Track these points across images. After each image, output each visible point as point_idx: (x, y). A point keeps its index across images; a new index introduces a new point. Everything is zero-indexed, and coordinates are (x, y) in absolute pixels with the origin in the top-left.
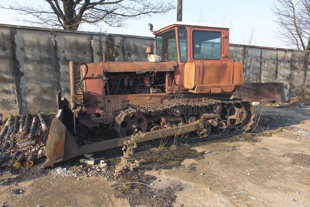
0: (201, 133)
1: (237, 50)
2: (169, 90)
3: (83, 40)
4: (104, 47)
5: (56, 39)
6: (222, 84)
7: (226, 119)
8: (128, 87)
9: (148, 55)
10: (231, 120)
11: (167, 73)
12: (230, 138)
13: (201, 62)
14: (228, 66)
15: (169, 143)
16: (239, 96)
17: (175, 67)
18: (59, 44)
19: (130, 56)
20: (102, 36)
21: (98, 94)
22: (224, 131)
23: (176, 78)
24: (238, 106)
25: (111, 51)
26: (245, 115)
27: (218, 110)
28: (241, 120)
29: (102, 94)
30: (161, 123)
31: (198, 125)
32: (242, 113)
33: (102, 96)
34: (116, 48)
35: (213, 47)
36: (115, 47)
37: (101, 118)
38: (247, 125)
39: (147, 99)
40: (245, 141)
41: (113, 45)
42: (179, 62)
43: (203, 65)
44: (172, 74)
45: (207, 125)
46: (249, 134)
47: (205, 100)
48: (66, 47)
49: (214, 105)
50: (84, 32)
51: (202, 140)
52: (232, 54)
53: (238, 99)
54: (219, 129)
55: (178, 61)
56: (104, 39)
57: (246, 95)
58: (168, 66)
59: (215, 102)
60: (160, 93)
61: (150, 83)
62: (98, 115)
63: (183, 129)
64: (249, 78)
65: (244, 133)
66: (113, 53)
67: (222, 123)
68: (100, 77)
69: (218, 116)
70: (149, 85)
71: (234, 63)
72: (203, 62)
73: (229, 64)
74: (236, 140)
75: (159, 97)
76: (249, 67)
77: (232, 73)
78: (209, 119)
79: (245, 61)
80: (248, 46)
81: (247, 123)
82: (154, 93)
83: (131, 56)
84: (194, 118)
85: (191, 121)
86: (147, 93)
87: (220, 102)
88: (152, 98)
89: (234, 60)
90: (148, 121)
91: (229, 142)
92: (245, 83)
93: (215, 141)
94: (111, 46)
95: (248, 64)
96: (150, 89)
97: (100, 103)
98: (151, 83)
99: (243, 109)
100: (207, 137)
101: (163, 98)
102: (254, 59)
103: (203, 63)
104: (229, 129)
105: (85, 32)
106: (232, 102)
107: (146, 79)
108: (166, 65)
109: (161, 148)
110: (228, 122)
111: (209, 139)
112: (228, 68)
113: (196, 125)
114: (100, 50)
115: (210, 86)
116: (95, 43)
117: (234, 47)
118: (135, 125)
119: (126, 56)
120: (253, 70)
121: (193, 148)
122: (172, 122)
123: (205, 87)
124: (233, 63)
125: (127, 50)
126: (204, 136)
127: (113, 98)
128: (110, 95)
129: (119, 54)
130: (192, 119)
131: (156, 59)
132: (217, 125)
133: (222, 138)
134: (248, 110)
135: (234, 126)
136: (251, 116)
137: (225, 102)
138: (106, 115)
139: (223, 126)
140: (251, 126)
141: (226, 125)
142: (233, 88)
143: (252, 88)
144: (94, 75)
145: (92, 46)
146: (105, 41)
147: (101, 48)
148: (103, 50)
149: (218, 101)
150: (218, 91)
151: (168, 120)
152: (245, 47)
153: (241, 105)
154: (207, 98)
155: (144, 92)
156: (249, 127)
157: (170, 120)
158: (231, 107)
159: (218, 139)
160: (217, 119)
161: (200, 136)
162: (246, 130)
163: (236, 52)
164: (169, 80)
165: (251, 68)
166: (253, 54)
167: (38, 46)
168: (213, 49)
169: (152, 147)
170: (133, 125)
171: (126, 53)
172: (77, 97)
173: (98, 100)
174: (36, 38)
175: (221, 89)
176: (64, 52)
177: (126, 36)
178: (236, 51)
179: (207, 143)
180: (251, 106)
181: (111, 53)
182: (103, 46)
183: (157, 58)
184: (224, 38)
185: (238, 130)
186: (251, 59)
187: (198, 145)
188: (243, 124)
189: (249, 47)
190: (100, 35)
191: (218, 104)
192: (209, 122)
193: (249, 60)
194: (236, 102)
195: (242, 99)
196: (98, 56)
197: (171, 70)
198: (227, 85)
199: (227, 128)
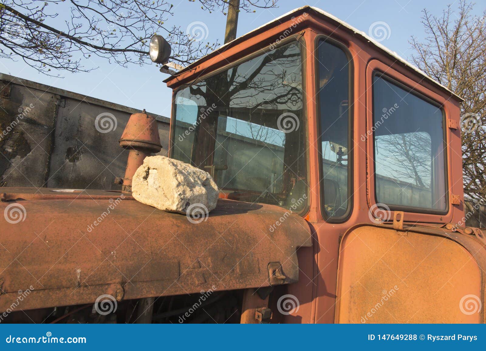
9: (133, 155)
11: (250, 299)
17: (301, 251)
19: (73, 160)
34: (23, 125)
41: (12, 114)
58: (268, 246)
83: (78, 159)
108: (248, 239)
119: (60, 156)
125: (67, 139)
129: (33, 146)
131: (189, 194)
171: (62, 146)
177: (70, 96)
183: (191, 186)
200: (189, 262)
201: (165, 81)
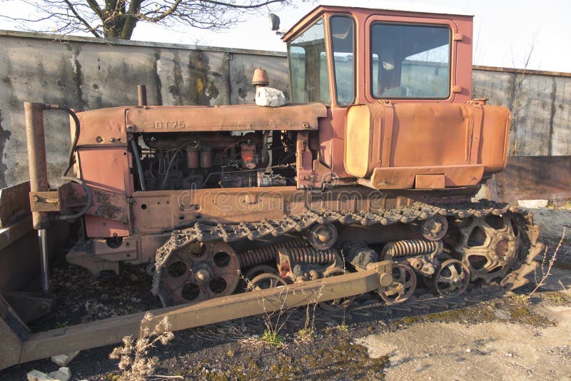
0: (387, 294)
1: (495, 81)
2: (305, 179)
3: (138, 61)
4: (186, 76)
5: (80, 58)
6: (448, 164)
7: (459, 256)
8: (199, 169)
10: (471, 258)
12: (469, 308)
13: (390, 105)
14: (467, 117)
15: (297, 319)
16: (497, 185)
17: (320, 119)
18: (86, 70)
19: (243, 97)
20: (180, 52)
21: (114, 189)
22: (453, 288)
23: (324, 147)
24: (495, 222)
25: (200, 85)
26: (511, 247)
27: (437, 234)
28: (501, 258)
29: (124, 189)
30: (279, 267)
31: (375, 277)
32: (506, 240)
33: (125, 193)
34: (212, 78)
35: (437, 73)
36: (209, 76)
37: (122, 248)
38: (517, 271)
39: (247, 201)
40: (512, 321)
41: (205, 71)
42: (332, 106)
43: (395, 113)
44: (314, 137)
45: (407, 272)
46: (523, 298)
47: (403, 204)
48: (101, 78)
49: (424, 221)
50: (139, 42)
51: (391, 312)
52: (484, 90)
53: (494, 202)
54: (440, 284)
55: (330, 103)
56: (185, 59)
57: (516, 184)
58: (303, 116)
59: (427, 212)
60: (283, 185)
61: (257, 160)
62: (115, 242)
63: (332, 290)
64: (523, 145)
65: (510, 293)
66: (204, 89)
67: (446, 268)
68: (115, 144)
69: (439, 248)
70: (252, 166)
71: (484, 106)
72: (395, 106)
73: (470, 111)
74: (486, 315)
75: (279, 195)
76: (523, 120)
77: (476, 136)
78: (413, 255)
79: (515, 105)
80: (523, 70)
81: (518, 267)
82: (265, 186)
83: (246, 95)
84: (368, 254)
85: (360, 262)
86: (248, 186)
87: (442, 211)
88: (260, 198)
89: (485, 101)
90: (244, 260)
91: (463, 323)
92: (512, 155)
93: (425, 318)
94: (200, 73)
95: (522, 114)
96: (256, 176)
97: (118, 210)
98: (260, 161)
99: (506, 231)
100: (405, 302)
101: (288, 200)
102: (537, 102)
103: (394, 108)
104: (468, 283)
105: (142, 42)
106: (477, 213)
107: (246, 150)
108: (295, 114)
109: (269, 338)
110: (465, 262)
111: (409, 310)
112: (467, 120)
113: (368, 278)
114: (176, 81)
115: (413, 170)
116: (166, 68)
117: (488, 73)
118: (205, 271)
119: (235, 94)
120: (533, 127)
121: (362, 340)
122: (308, 262)
123: (399, 172)
124: (483, 109)
125: (238, 82)
126: (398, 300)
127: (155, 199)
128: (147, 189)
129: (219, 90)
130: (364, 256)
132: (433, 272)
133: (445, 309)
134: (521, 233)
135: (481, 273)
136: (529, 248)
137: (457, 214)
138: (137, 242)
139: (450, 274)
140: (529, 276)
141: (459, 273)
142: (479, 175)
143: (530, 168)
144: (102, 140)
145: (158, 73)
146: (188, 63)
147: (178, 78)
148: (183, 82)
149: (437, 210)
150: (437, 183)
151: (298, 258)
152: (514, 72)
153: (502, 218)
154: (409, 200)
155: (240, 183)
156: (525, 277)
157: (302, 258)
158: (473, 226)
159: (434, 311)
160: (434, 257)
161: (385, 300)
162: (515, 287)
163: (493, 85)
164: (303, 152)
165: (529, 122)
166: (533, 89)
167: (40, 73)
168: (437, 78)
169: (246, 333)
170: (199, 273)
171: (235, 88)
172: (44, 197)
173: (112, 203)
174: (36, 57)
175: (445, 177)
176: (96, 87)
177: (235, 51)
178: (493, 83)
179: (402, 323)
180: (529, 224)
181: (201, 88)
182: (183, 74)
183: (272, 97)
184: (457, 41)
185: (493, 283)
186: (529, 101)
187: (375, 332)
188: (507, 269)
189: (526, 74)
190: (175, 49)
191: (437, 217)
192: (412, 264)
193: (524, 104)
194: (487, 211)
195: (505, 204)
196: (171, 96)
197: (309, 127)
198: (463, 168)
199: (463, 281)
200: (271, 121)
201: (282, 38)
